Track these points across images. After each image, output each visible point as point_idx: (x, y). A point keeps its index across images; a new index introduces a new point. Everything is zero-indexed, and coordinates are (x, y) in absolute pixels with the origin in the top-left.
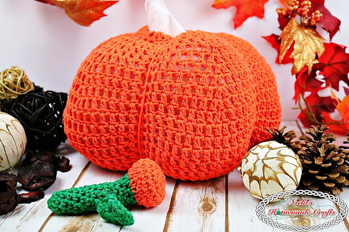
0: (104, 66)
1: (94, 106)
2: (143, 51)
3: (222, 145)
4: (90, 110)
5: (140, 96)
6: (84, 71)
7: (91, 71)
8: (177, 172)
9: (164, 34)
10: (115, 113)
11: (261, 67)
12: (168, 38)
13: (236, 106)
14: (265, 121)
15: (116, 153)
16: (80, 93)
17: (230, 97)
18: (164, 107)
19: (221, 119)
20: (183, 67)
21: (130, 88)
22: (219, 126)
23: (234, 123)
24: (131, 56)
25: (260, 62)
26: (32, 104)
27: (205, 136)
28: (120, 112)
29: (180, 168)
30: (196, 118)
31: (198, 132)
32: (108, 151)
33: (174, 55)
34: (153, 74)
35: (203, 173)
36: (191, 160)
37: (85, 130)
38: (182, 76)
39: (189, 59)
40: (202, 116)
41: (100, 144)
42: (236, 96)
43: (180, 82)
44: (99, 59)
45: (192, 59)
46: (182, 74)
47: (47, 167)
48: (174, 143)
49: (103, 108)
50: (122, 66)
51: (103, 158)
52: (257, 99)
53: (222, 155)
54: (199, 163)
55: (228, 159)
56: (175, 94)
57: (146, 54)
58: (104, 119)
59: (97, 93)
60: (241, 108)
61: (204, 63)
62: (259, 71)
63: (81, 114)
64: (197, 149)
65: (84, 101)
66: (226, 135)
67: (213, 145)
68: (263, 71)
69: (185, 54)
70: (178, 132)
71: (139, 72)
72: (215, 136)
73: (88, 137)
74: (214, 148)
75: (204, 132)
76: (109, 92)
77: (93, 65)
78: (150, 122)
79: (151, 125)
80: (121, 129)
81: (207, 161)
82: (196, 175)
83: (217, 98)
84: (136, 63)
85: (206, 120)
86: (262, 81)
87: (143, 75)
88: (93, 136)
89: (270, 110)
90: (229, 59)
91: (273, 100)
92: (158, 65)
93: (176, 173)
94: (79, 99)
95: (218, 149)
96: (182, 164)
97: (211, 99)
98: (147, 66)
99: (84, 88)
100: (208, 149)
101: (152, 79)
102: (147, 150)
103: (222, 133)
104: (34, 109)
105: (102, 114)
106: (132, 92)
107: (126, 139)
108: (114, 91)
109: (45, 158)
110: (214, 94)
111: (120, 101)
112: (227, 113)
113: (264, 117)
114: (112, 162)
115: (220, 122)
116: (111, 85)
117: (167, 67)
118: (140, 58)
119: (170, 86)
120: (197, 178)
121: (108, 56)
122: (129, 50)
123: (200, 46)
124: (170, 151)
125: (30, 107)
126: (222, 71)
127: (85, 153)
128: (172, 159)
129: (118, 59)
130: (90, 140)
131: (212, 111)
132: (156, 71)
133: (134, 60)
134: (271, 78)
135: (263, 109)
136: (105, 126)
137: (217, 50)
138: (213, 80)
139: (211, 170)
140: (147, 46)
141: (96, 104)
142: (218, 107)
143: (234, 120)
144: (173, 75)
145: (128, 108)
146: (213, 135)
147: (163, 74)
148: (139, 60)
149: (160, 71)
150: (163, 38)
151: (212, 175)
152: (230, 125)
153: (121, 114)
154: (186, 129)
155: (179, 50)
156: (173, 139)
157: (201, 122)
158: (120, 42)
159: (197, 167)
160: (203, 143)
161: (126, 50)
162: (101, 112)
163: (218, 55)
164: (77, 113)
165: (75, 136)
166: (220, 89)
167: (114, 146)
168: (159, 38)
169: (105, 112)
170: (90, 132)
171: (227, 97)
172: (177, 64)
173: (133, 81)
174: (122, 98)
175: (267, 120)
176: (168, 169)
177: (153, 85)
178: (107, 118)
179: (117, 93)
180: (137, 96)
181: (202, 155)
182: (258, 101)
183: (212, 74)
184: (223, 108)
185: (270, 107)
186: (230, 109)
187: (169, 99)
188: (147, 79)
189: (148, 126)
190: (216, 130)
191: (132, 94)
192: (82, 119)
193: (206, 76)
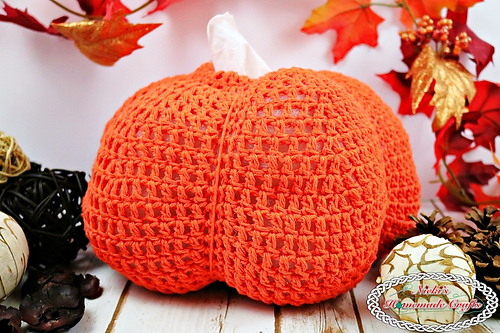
0: (151, 129)
1: (135, 192)
2: (211, 102)
3: (341, 247)
4: (128, 198)
5: (211, 174)
6: (118, 137)
7: (130, 137)
8: (270, 293)
9: (239, 74)
10: (169, 203)
11: (389, 122)
12: (246, 81)
13: (363, 184)
14: (398, 206)
15: (171, 268)
16: (113, 172)
17: (352, 171)
18: (251, 194)
19: (339, 206)
20: (277, 128)
21: (194, 162)
22: (337, 218)
23: (359, 211)
24: (193, 112)
25: (386, 114)
26: (35, 191)
27: (315, 235)
28: (177, 201)
29: (275, 288)
30: (301, 207)
31: (304, 229)
32: (158, 264)
33: (261, 109)
34: (231, 139)
35: (313, 294)
36: (294, 275)
37: (121, 231)
38: (277, 143)
39: (287, 115)
40: (309, 204)
41: (144, 254)
42: (361, 168)
43: (274, 155)
44: (141, 117)
45: (291, 115)
46: (277, 140)
47: (66, 293)
48: (265, 251)
49: (151, 195)
50: (180, 128)
51: (151, 274)
52: (387, 172)
53: (342, 262)
54: (307, 279)
55: (351, 269)
56: (267, 173)
57: (216, 108)
58: (152, 213)
59: (140, 172)
60: (370, 187)
61: (309, 119)
62: (387, 129)
63: (115, 206)
64: (304, 256)
65: (120, 185)
66: (348, 231)
67: (329, 248)
68: (393, 128)
69: (279, 107)
70: (271, 232)
71: (207, 137)
72: (331, 234)
73: (124, 242)
74: (331, 252)
75: (313, 228)
76: (161, 170)
77: (133, 128)
78: (224, 218)
79: (226, 223)
80: (179, 228)
81: (320, 274)
82: (301, 296)
83: (333, 174)
84: (202, 122)
85: (315, 210)
86: (392, 143)
87: (214, 142)
88: (133, 240)
89: (405, 189)
90: (345, 112)
91: (408, 171)
92: (237, 125)
93: (270, 296)
94: (111, 181)
95: (337, 253)
96: (280, 283)
97: (324, 176)
98: (219, 127)
99: (118, 163)
100: (321, 255)
101: (230, 148)
102: (221, 263)
103: (342, 229)
104: (38, 199)
105: (149, 206)
106: (197, 169)
107: (185, 246)
108: (169, 168)
109: (59, 278)
110: (328, 167)
111: (178, 184)
112: (350, 196)
113: (396, 199)
114: (164, 281)
115: (338, 210)
116: (163, 158)
117: (253, 129)
118: (207, 114)
119: (260, 160)
120: (302, 302)
121: (156, 113)
122: (188, 102)
123: (301, 92)
124: (259, 262)
125: (30, 196)
126: (337, 129)
127: (121, 267)
128: (263, 275)
129: (173, 117)
130: (128, 248)
131: (326, 194)
132: (235, 135)
133: (197, 117)
134: (404, 139)
135: (395, 186)
136: (153, 225)
137: (326, 98)
138: (326, 144)
139: (326, 288)
140: (216, 96)
141: (140, 189)
142: (334, 188)
143: (360, 207)
144: (264, 142)
145: (190, 195)
146: (327, 233)
147: (246, 141)
148: (207, 118)
149: (242, 136)
150: (238, 81)
151: (327, 294)
152: (354, 214)
153: (179, 206)
154: (284, 226)
155: (268, 100)
156: (263, 244)
157: (308, 213)
158: (172, 90)
159: (304, 284)
160: (313, 246)
161: (184, 103)
162: (147, 201)
163: (330, 105)
164: (109, 203)
165: (104, 242)
166: (337, 158)
167: (166, 256)
168: (232, 82)
169: (153, 202)
170: (128, 234)
171: (348, 171)
172: (269, 124)
173: (198, 152)
174: (182, 179)
175: (401, 204)
176: (257, 290)
177: (231, 158)
178: (157, 212)
179: (174, 171)
180: (206, 176)
181: (312, 265)
182: (388, 175)
183: (324, 136)
184: (342, 188)
185: (405, 184)
186: (353, 190)
187: (258, 182)
188: (221, 147)
189: (221, 224)
190: (332, 224)
191: (199, 172)
192: (116, 214)
193: (315, 140)
